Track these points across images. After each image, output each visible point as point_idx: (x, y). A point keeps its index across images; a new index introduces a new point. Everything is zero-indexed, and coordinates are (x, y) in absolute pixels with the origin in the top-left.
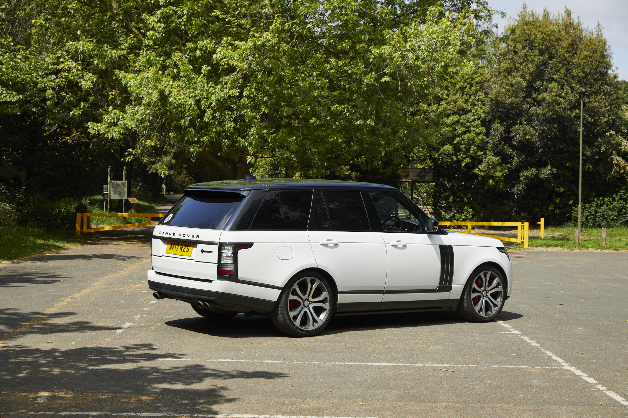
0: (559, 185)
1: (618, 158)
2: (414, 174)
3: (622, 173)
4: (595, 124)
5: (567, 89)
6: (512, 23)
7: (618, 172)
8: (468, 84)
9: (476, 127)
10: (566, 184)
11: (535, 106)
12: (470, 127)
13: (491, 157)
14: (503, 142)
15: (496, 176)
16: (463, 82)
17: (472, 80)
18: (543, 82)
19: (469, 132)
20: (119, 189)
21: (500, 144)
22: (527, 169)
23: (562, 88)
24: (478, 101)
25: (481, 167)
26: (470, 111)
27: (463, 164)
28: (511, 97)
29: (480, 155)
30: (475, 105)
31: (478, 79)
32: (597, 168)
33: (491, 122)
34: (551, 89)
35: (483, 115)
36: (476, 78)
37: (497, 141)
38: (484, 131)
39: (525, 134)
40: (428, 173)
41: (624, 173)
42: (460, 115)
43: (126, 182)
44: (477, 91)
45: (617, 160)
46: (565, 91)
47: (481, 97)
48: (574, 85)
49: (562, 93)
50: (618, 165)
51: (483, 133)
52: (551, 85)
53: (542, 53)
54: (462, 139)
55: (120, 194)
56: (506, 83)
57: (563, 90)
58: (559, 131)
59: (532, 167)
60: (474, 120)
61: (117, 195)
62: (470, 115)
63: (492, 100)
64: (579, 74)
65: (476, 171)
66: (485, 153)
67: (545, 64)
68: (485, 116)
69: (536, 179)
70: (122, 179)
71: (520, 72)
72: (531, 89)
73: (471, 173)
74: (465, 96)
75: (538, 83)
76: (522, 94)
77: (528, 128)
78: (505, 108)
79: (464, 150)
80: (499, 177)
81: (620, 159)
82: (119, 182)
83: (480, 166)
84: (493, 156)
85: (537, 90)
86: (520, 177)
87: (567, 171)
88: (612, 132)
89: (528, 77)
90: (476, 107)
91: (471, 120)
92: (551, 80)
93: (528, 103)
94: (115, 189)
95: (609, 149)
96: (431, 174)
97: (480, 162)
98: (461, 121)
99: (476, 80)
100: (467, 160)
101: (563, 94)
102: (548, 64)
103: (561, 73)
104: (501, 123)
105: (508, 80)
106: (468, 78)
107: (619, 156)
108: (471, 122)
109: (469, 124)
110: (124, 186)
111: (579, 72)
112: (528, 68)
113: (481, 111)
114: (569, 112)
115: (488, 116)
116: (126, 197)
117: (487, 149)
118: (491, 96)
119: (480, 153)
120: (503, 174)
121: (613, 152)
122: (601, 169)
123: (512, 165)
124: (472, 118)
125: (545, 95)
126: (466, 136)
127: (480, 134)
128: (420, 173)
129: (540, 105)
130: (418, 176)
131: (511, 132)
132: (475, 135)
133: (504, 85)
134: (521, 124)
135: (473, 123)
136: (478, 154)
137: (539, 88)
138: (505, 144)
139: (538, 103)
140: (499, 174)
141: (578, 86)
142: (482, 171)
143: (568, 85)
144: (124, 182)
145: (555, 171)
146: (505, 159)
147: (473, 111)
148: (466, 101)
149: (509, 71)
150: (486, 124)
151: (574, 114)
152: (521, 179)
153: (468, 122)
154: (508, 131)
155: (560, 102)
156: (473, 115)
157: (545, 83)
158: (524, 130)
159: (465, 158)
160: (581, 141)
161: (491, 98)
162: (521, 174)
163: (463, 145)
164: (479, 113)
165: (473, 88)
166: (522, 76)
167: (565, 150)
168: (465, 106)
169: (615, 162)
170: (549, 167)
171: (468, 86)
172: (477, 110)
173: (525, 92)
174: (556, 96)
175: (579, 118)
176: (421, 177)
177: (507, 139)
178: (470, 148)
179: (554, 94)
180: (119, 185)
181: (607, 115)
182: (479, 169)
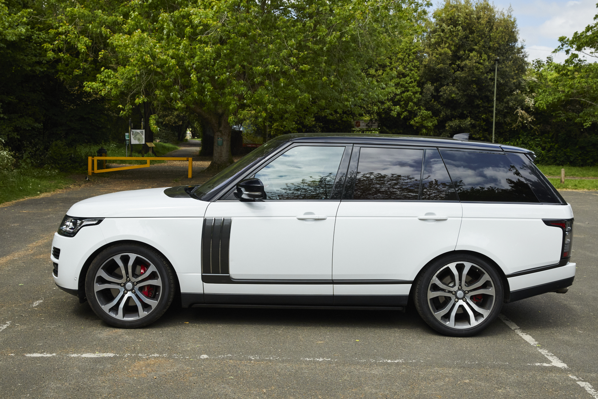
0: (476, 133)
1: (522, 111)
2: (363, 124)
3: (525, 123)
4: (506, 84)
5: (485, 56)
6: (440, 7)
7: (522, 122)
8: (406, 54)
9: (413, 87)
10: (481, 131)
11: (459, 71)
12: (408, 87)
13: (424, 111)
14: (433, 100)
15: (428, 126)
16: (403, 53)
17: (409, 51)
18: (465, 52)
19: (408, 91)
20: (138, 136)
21: (431, 101)
22: (451, 120)
23: (481, 56)
24: (414, 67)
25: (417, 119)
26: (408, 75)
27: (402, 117)
28: (440, 64)
29: (416, 110)
30: (411, 70)
31: (414, 50)
32: (505, 120)
33: (423, 83)
34: (472, 57)
35: (418, 78)
36: (413, 49)
37: (428, 99)
38: (420, 90)
39: (451, 93)
40: (374, 123)
41: (526, 123)
42: (400, 78)
43: (144, 131)
44: (413, 60)
45: (521, 113)
46: (483, 58)
47: (416, 64)
48: (490, 54)
49: (480, 60)
50: (522, 117)
51: (418, 92)
52: (471, 54)
53: (464, 29)
54: (402, 96)
55: (139, 140)
56: (436, 53)
57: (482, 57)
58: (477, 91)
59: (455, 119)
60: (411, 82)
61: (137, 141)
62: (408, 78)
63: (425, 66)
64: (495, 46)
65: (412, 122)
66: (420, 109)
67: (467, 37)
68: (420, 79)
69: (458, 128)
70: (140, 129)
71: (447, 45)
72: (456, 57)
73: (408, 123)
74: (404, 64)
75: (462, 52)
76: (449, 62)
77: (454, 89)
78: (435, 72)
79: (403, 105)
80: (430, 126)
81: (523, 112)
82: (138, 131)
83: (415, 119)
84: (426, 110)
85: (460, 58)
86: (445, 127)
87: (482, 122)
88: (518, 91)
89: (453, 48)
90: (412, 72)
91: (409, 82)
92: (471, 50)
93: (453, 68)
94: (135, 136)
95: (515, 105)
96: (376, 124)
97: (416, 115)
98: (401, 83)
99: (413, 51)
100: (405, 113)
101: (482, 61)
102: (469, 38)
103: (480, 45)
104: (432, 84)
105: (438, 50)
106: (406, 50)
107: (522, 109)
108: (409, 84)
109: (407, 85)
110: (142, 134)
111: (495, 44)
112: (453, 41)
113: (416, 74)
114: (485, 75)
115: (422, 79)
116: (143, 142)
117: (421, 105)
118: (425, 63)
119: (416, 108)
120: (433, 125)
121: (519, 107)
122: (508, 120)
123: (440, 117)
124: (410, 81)
125: (467, 62)
126: (405, 94)
127: (416, 93)
128: (369, 123)
129: (463, 70)
130: (367, 125)
131: (440, 91)
132: (412, 94)
133: (434, 55)
134: (448, 85)
135: (410, 84)
136: (414, 109)
137: (462, 57)
138: (434, 101)
139: (461, 68)
140: (430, 124)
141: (494, 55)
142: (417, 122)
143: (485, 53)
144: (142, 130)
145: (473, 122)
146: (436, 113)
147: (410, 75)
148: (405, 68)
149: (438, 44)
150: (421, 84)
151: (489, 77)
152: (447, 128)
153: (406, 83)
154: (437, 90)
155: (479, 67)
156: (411, 78)
157: (466, 52)
158: (450, 90)
159: (404, 112)
160: (495, 99)
161: (424, 65)
162: (447, 125)
163: (402, 101)
164: (415, 77)
165: (411, 57)
166: (449, 47)
167: (481, 105)
168: (404, 71)
169: (520, 114)
170: (469, 119)
171: (407, 55)
172: (413, 74)
173: (451, 60)
174: (476, 62)
175: (494, 79)
176: (369, 126)
177: (436, 97)
178: (408, 104)
179: (474, 61)
180: (138, 133)
181: (515, 77)
182: (415, 120)
